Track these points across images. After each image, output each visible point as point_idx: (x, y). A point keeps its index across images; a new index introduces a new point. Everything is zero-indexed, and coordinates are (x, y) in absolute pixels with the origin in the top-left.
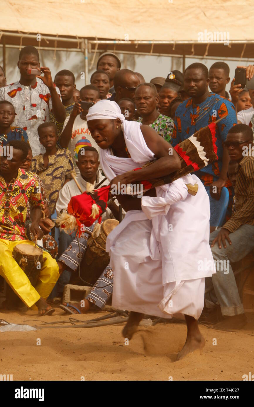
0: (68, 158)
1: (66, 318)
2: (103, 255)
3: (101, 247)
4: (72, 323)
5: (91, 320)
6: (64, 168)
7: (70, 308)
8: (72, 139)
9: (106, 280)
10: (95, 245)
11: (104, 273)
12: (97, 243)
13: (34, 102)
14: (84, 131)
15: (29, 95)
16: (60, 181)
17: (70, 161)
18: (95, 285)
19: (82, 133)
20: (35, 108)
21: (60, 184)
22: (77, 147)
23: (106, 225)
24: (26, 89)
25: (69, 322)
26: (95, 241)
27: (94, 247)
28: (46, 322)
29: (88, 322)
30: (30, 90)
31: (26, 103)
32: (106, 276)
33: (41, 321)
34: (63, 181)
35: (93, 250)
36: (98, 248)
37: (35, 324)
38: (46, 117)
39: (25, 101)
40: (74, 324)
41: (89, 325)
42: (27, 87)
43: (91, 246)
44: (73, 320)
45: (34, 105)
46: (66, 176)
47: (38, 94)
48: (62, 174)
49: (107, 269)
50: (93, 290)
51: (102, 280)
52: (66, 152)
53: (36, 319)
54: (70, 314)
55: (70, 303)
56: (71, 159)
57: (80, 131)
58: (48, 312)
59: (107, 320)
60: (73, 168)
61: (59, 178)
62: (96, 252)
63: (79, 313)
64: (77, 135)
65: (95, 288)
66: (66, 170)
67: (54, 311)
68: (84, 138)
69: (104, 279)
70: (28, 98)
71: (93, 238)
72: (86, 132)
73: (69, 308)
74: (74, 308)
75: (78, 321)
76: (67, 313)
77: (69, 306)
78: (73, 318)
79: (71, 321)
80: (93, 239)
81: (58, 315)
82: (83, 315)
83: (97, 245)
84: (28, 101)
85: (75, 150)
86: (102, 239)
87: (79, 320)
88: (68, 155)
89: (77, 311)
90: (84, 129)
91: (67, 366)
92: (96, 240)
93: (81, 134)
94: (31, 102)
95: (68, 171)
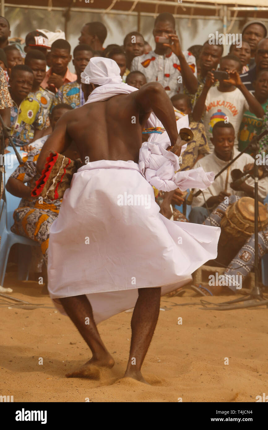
0: (201, 132)
1: (197, 300)
2: (239, 235)
3: (236, 227)
4: (203, 305)
5: (223, 303)
6: (197, 143)
7: (203, 290)
8: (207, 112)
9: (241, 262)
10: (230, 225)
11: (239, 254)
12: (232, 224)
13: (167, 72)
14: (220, 103)
15: (163, 65)
16: (192, 156)
17: (203, 136)
18: (229, 267)
19: (218, 105)
20: (168, 79)
21: (192, 160)
22: (212, 120)
23: (241, 203)
24: (160, 59)
25: (200, 304)
26: (230, 221)
27: (228, 227)
28: (176, 304)
29: (221, 305)
30: (164, 59)
31: (159, 73)
32: (242, 258)
33: (171, 302)
34: (195, 156)
35: (228, 230)
36: (233, 228)
37: (165, 305)
38: (179, 89)
39: (158, 71)
40: (206, 306)
41: (222, 308)
42: (162, 57)
43: (225, 227)
44: (204, 302)
45: (167, 76)
46: (199, 151)
47: (172, 64)
48: (194, 149)
49: (242, 251)
50: (227, 272)
51: (237, 261)
52: (199, 126)
53: (166, 300)
54: (202, 295)
55: (201, 284)
56: (205, 133)
57: (216, 104)
58: (179, 293)
59: (240, 303)
60: (206, 143)
61: (191, 153)
62: (231, 232)
63: (211, 295)
64: (212, 108)
65: (229, 270)
66: (198, 145)
67: (184, 292)
68: (219, 111)
69: (239, 261)
70: (161, 68)
71: (227, 217)
72: (222, 105)
73: (201, 290)
74: (206, 290)
75: (210, 304)
76: (199, 295)
77: (202, 288)
78: (204, 300)
79: (202, 303)
80: (227, 219)
81: (189, 296)
82: (215, 297)
83: (232, 225)
84: (162, 71)
85: (210, 124)
86: (238, 219)
87: (211, 302)
88: (201, 129)
89: (209, 293)
90: (220, 101)
91: (198, 349)
92: (230, 219)
93: (216, 107)
94: (164, 72)
95: (201, 145)
